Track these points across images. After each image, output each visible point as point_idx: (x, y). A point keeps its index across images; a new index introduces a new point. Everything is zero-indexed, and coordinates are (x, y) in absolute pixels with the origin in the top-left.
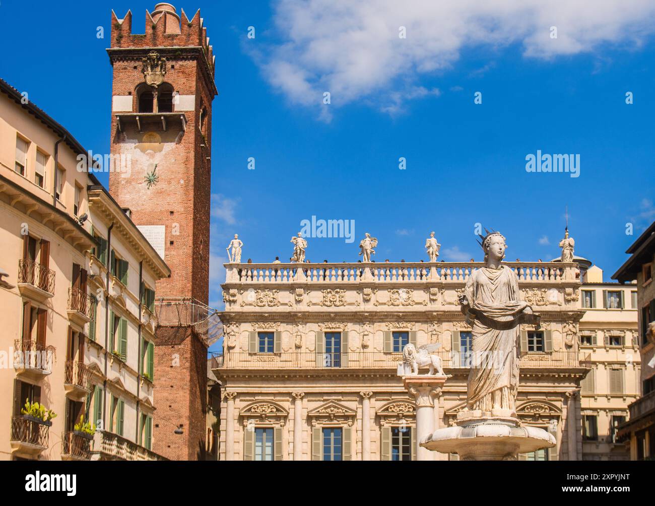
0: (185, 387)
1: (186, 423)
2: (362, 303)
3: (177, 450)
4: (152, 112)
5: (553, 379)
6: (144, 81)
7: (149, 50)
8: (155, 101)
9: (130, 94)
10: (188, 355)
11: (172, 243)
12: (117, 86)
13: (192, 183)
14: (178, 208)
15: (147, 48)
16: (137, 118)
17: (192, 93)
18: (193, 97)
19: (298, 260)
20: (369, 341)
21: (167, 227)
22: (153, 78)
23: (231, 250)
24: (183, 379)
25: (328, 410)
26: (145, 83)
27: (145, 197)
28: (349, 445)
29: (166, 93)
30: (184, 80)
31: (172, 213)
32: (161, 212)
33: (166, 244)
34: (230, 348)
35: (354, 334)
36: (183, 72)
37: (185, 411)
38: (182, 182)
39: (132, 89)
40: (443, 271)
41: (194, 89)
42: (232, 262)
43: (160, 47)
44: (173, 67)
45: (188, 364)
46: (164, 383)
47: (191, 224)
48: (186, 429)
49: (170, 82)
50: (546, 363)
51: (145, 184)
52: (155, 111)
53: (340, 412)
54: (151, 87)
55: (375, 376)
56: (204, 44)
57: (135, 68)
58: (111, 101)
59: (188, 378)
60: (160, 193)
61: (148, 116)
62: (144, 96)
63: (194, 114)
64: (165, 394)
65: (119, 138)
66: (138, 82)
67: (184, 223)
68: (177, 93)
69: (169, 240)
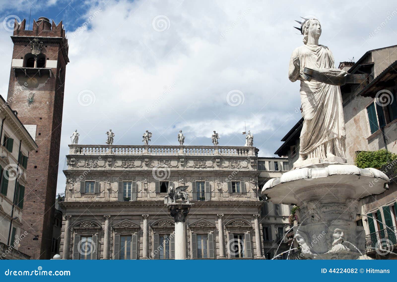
0: (42, 213)
1: (40, 234)
2: (144, 166)
3: (33, 251)
4: (34, 67)
5: (246, 207)
6: (30, 52)
7: (34, 38)
8: (35, 63)
9: (22, 58)
10: (45, 195)
11: (40, 134)
13: (53, 103)
14: (45, 116)
15: (33, 36)
16: (25, 70)
17: (56, 60)
18: (56, 62)
19: (109, 143)
20: (147, 186)
21: (37, 126)
22: (35, 51)
24: (41, 209)
25: (124, 225)
26: (31, 53)
27: (26, 110)
29: (42, 60)
30: (52, 53)
31: (41, 118)
32: (35, 118)
33: (36, 134)
34: (69, 190)
35: (139, 183)
36: (51, 49)
37: (41, 228)
38: (48, 103)
39: (23, 56)
41: (57, 57)
43: (40, 37)
44: (46, 46)
45: (44, 200)
46: (29, 211)
47: (51, 124)
48: (40, 239)
49: (44, 53)
50: (242, 199)
51: (27, 104)
52: (35, 67)
53: (131, 226)
54: (34, 55)
55: (150, 205)
56: (63, 36)
57: (26, 46)
58: (11, 62)
59: (44, 208)
60: (35, 108)
61: (31, 69)
62: (29, 60)
63: (56, 70)
64: (29, 218)
66: (27, 53)
67: (47, 124)
68: (48, 59)
69: (38, 132)
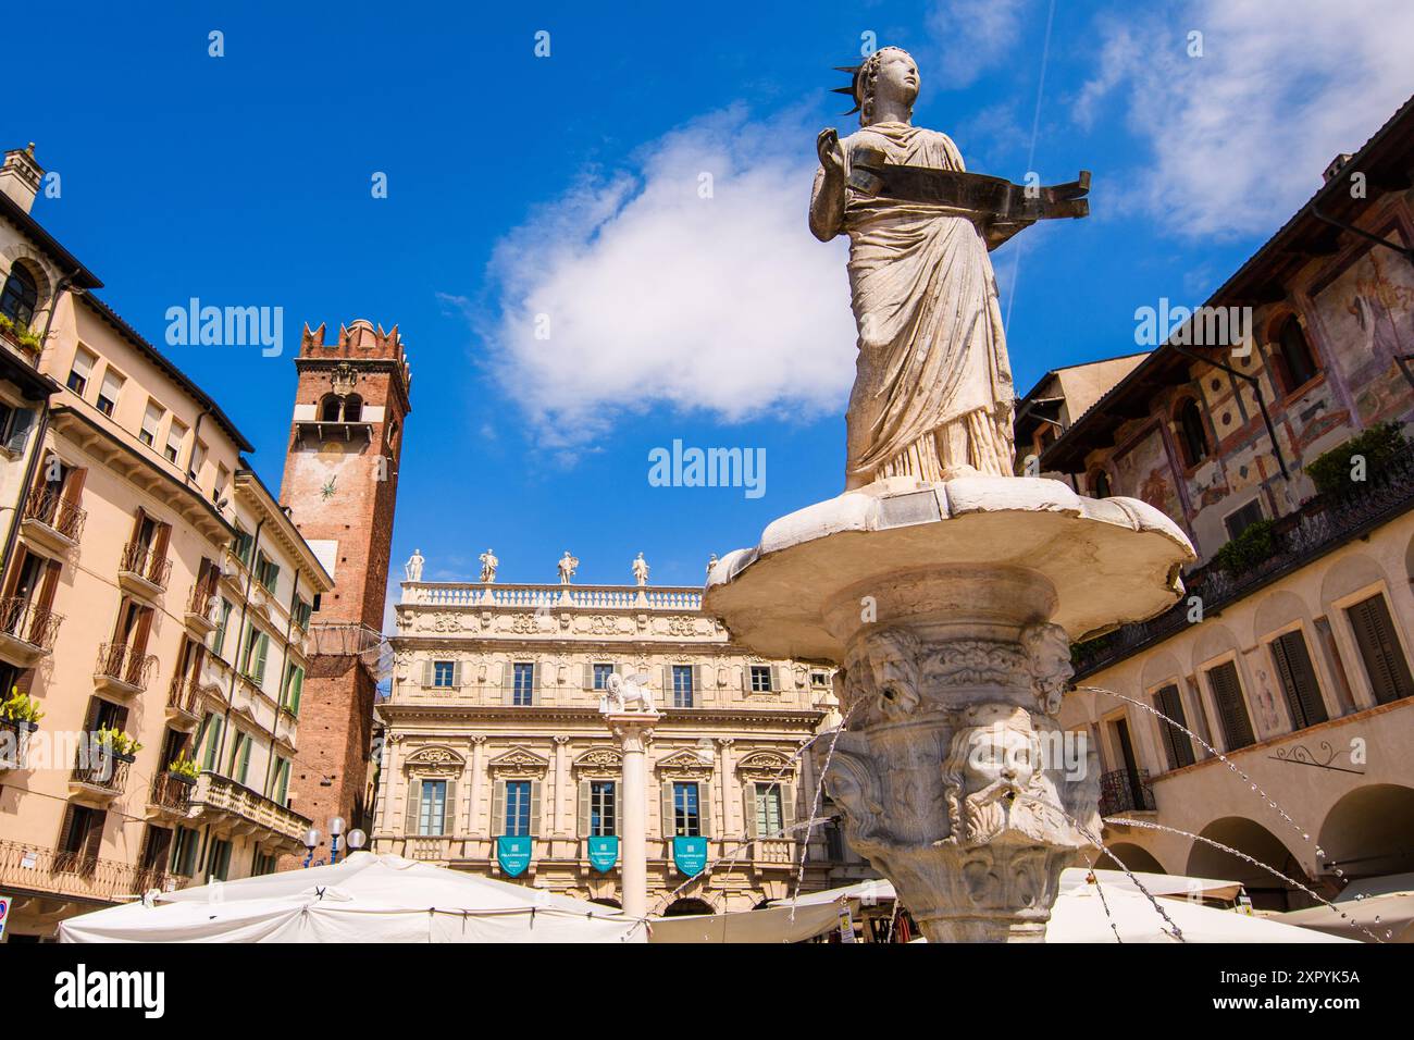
0: (343, 729)
1: (340, 773)
2: (559, 630)
3: (324, 809)
4: (337, 420)
5: (784, 725)
6: (331, 391)
7: (340, 362)
8: (341, 412)
9: (315, 403)
10: (350, 690)
11: (344, 560)
12: (300, 394)
13: (374, 495)
14: (355, 522)
15: (339, 359)
16: (320, 427)
17: (382, 405)
18: (383, 408)
19: (486, 580)
20: (566, 675)
21: (340, 542)
22: (342, 388)
23: (409, 566)
24: (341, 719)
25: (515, 759)
26: (332, 393)
27: (318, 509)
28: (538, 804)
29: (354, 405)
30: (374, 392)
31: (348, 527)
32: (336, 526)
33: (337, 561)
34: (400, 680)
35: (548, 665)
36: (374, 384)
37: (340, 760)
38: (362, 494)
39: (318, 398)
40: (652, 597)
41: (384, 401)
42: (409, 580)
43: (352, 359)
44: (364, 378)
45: (349, 701)
46: (317, 723)
47: (369, 539)
48: (337, 784)
49: (359, 393)
50: (775, 705)
51: (320, 496)
52: (341, 420)
53: (529, 761)
54: (339, 397)
55: (573, 717)
56: (400, 357)
57: (324, 378)
58: (293, 410)
59: (348, 718)
60: (337, 505)
61: (331, 425)
62: (330, 406)
63: (383, 426)
64: (318, 738)
65: (297, 447)
66: (325, 392)
67: (360, 538)
68: (366, 404)
69: (341, 557)
